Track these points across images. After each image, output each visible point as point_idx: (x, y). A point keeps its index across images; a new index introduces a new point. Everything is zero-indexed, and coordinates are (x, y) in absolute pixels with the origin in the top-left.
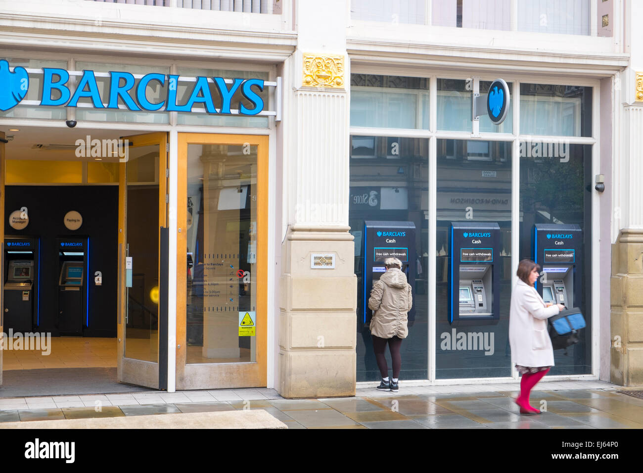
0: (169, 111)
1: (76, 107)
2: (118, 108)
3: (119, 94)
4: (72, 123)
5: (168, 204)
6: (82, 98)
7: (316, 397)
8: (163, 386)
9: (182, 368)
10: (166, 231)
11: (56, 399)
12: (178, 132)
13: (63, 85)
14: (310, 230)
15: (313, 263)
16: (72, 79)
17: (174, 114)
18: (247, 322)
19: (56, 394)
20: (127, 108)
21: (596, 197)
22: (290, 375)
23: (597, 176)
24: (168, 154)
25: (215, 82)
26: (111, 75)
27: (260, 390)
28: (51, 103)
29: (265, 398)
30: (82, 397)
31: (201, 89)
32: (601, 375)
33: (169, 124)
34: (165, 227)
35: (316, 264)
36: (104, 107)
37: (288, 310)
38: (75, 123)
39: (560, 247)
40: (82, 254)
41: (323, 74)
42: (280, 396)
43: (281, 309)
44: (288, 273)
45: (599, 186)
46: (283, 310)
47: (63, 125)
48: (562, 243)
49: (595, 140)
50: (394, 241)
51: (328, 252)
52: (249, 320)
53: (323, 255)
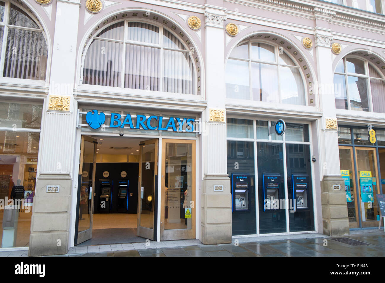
0: (159, 130)
1: (123, 128)
2: (139, 129)
3: (140, 123)
4: (122, 134)
5: (158, 166)
6: (126, 125)
7: (217, 244)
8: (155, 239)
9: (163, 232)
10: (157, 177)
11: (112, 246)
12: (162, 139)
13: (119, 120)
14: (213, 176)
15: (215, 189)
16: (122, 118)
17: (161, 131)
18: (188, 212)
19: (112, 243)
20: (143, 129)
21: (312, 164)
22: (206, 235)
23: (312, 156)
24: (158, 147)
25: (177, 120)
26: (137, 116)
27: (193, 240)
28: (114, 126)
29: (196, 245)
30: (123, 245)
31: (171, 122)
32: (319, 231)
33: (159, 135)
34: (157, 175)
35: (216, 189)
36: (134, 128)
37: (205, 208)
38: (123, 134)
39: (301, 182)
40: (126, 185)
41: (217, 116)
42: (202, 243)
43: (202, 207)
44: (205, 193)
45: (314, 160)
46: (203, 208)
47: (118, 135)
48: (302, 181)
49: (311, 143)
50: (243, 180)
51: (221, 185)
52: (189, 211)
53: (219, 186)
